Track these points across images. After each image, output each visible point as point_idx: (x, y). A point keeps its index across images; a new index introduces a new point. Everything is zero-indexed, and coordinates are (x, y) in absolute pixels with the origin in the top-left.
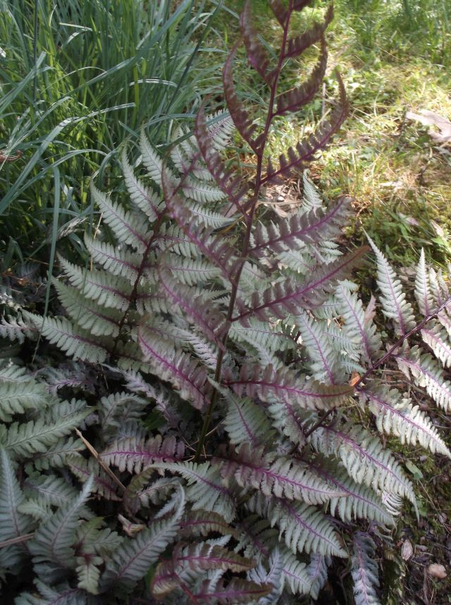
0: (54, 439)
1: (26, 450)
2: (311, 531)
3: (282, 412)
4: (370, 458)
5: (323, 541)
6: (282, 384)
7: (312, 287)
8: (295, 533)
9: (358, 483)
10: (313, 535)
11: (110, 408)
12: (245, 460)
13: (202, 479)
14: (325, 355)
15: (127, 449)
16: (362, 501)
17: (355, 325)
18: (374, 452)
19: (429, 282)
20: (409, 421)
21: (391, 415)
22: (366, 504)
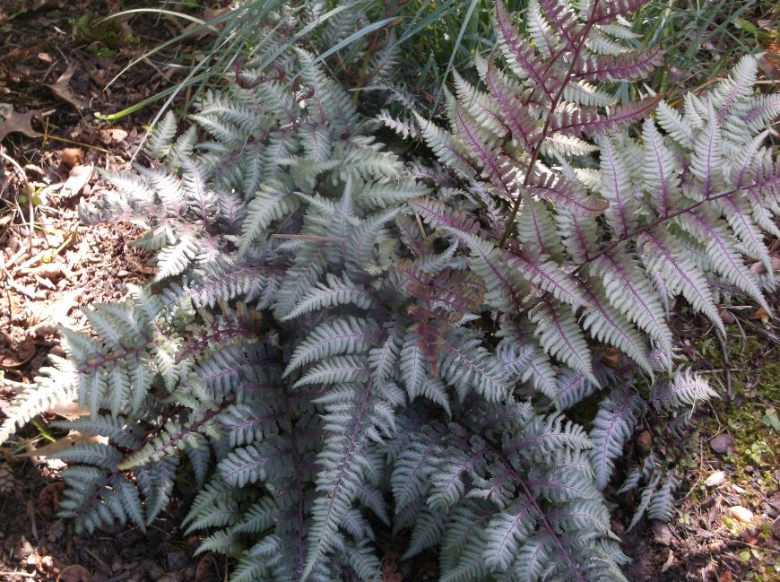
0: (393, 201)
1: (372, 203)
2: (567, 342)
3: (567, 226)
4: (634, 292)
5: (574, 355)
6: (566, 194)
7: (615, 120)
8: (551, 337)
9: (613, 307)
10: (567, 346)
11: (445, 195)
12: (525, 256)
13: (485, 258)
14: (620, 189)
15: (435, 210)
16: (618, 332)
17: (657, 170)
18: (640, 289)
19: (753, 158)
20: (680, 271)
21: (664, 260)
22: (622, 336)
